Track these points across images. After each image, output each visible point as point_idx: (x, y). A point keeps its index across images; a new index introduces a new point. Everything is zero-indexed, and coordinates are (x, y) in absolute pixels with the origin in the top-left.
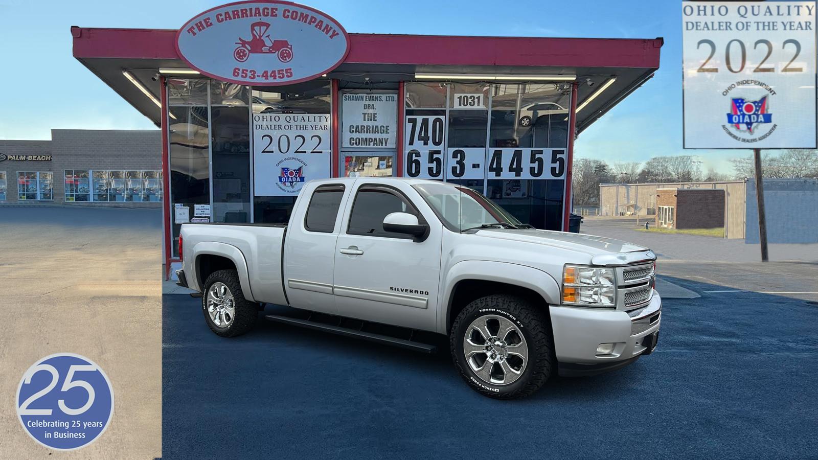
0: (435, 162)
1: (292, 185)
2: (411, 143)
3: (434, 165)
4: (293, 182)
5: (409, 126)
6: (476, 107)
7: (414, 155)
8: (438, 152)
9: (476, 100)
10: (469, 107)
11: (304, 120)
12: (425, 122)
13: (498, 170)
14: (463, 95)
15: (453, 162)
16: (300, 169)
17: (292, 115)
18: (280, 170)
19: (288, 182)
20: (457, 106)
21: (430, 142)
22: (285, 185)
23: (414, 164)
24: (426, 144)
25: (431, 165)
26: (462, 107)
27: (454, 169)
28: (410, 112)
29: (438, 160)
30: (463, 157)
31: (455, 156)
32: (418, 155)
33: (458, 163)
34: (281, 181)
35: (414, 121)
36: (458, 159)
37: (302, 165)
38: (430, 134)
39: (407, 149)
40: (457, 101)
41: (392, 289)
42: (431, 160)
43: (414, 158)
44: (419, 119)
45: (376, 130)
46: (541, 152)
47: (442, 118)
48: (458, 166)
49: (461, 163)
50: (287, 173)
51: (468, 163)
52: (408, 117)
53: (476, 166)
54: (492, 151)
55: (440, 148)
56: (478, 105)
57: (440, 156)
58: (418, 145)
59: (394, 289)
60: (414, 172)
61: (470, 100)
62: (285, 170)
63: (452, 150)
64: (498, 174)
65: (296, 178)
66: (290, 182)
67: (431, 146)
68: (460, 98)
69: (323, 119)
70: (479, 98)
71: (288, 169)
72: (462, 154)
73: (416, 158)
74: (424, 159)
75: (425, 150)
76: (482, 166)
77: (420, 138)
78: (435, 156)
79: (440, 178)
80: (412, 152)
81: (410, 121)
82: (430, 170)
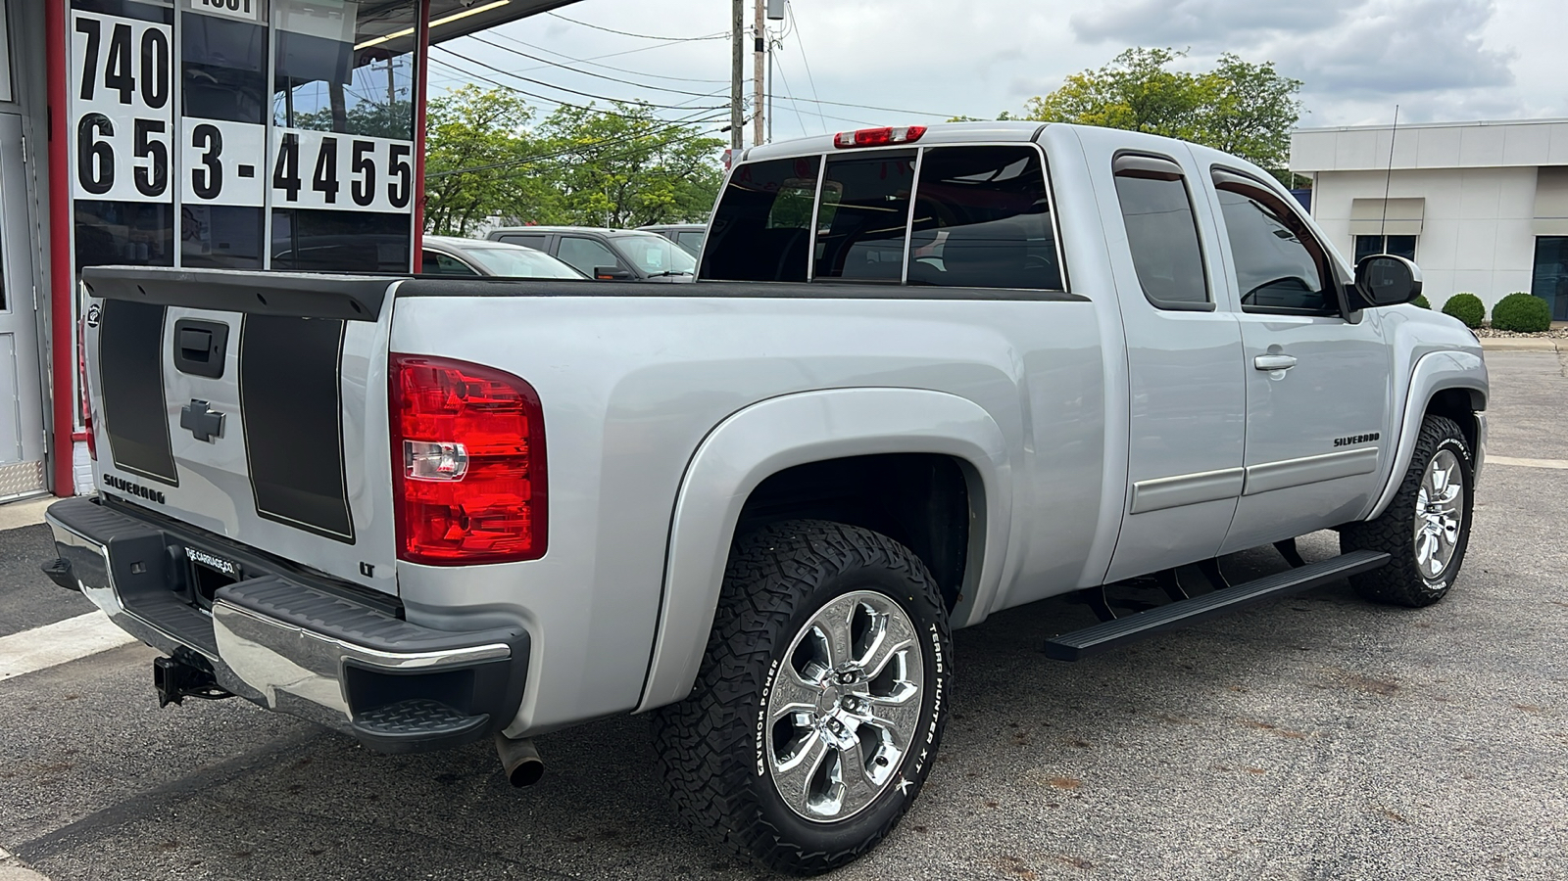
0: (151, 154)
2: (87, 93)
3: (148, 163)
5: (78, 42)
6: (239, 14)
7: (96, 128)
8: (159, 127)
10: (225, 11)
12: (122, 34)
13: (292, 186)
15: (192, 158)
20: (197, 4)
21: (137, 94)
23: (96, 156)
24: (126, 99)
25: (140, 162)
26: (211, 8)
27: (198, 175)
29: (158, 149)
30: (217, 148)
31: (198, 141)
32: (107, 129)
33: (206, 159)
35: (91, 28)
36: (207, 150)
38: (136, 73)
39: (77, 109)
42: (141, 149)
43: (97, 137)
44: (108, 23)
46: (370, 147)
47: (165, 29)
48: (206, 168)
49: (213, 159)
51: (229, 162)
52: (78, 13)
53: (246, 171)
54: (279, 135)
55: (163, 114)
56: (247, 10)
57: (164, 138)
58: (105, 100)
60: (96, 179)
63: (190, 124)
64: (292, 197)
67: (140, 108)
72: (214, 133)
73: (105, 139)
74: (122, 144)
75: (124, 116)
76: (259, 171)
77: (111, 82)
78: (151, 136)
79: (165, 198)
80: (89, 121)
81: (83, 24)
82: (140, 174)
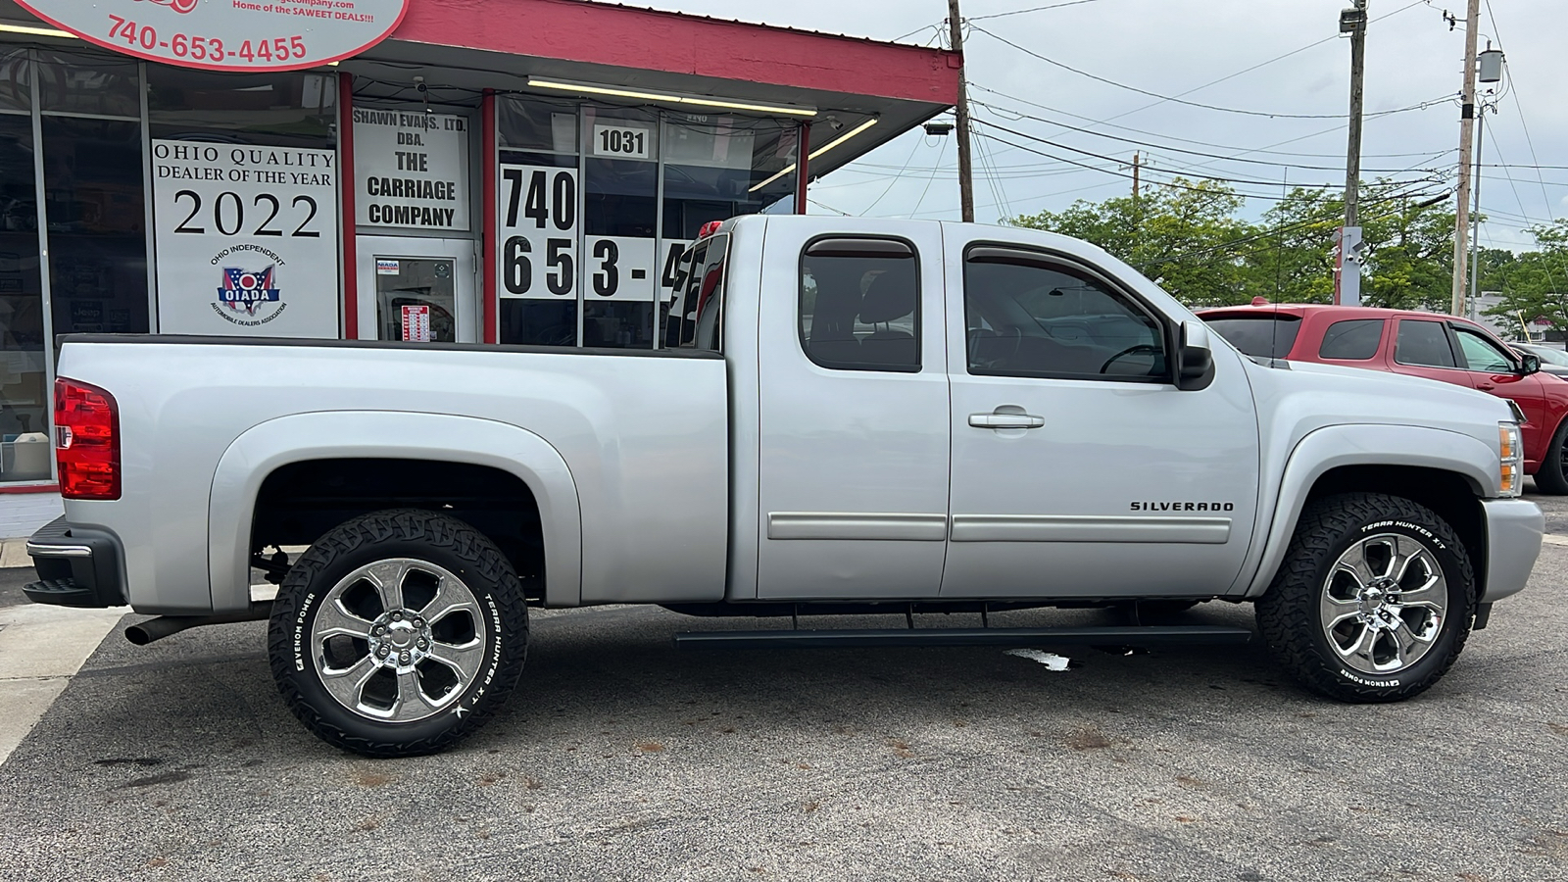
0: (560, 264)
1: (249, 308)
2: (512, 222)
3: (558, 270)
4: (251, 302)
5: (506, 187)
6: (634, 155)
7: (518, 247)
8: (567, 243)
9: (635, 141)
10: (622, 154)
11: (275, 159)
12: (539, 179)
14: (610, 129)
15: (594, 266)
16: (268, 271)
17: (246, 148)
18: (221, 274)
19: (240, 300)
20: (599, 151)
21: (550, 221)
22: (234, 308)
23: (518, 267)
24: (541, 224)
25: (552, 270)
26: (610, 153)
27: (598, 278)
28: (506, 157)
29: (566, 259)
30: (614, 256)
31: (598, 253)
32: (526, 247)
33: (604, 266)
34: (222, 297)
35: (516, 176)
36: (606, 259)
37: (272, 261)
38: (549, 205)
39: (505, 233)
40: (599, 141)
41: (1135, 506)
42: (552, 260)
43: (518, 253)
44: (528, 172)
45: (426, 190)
47: (573, 172)
48: (605, 273)
49: (610, 266)
50: (238, 279)
51: (624, 267)
52: (504, 166)
53: (638, 274)
54: (667, 244)
55: (570, 234)
56: (640, 151)
57: (571, 252)
58: (526, 226)
59: (1142, 506)
60: (518, 283)
61: (624, 141)
62: (231, 274)
63: (593, 240)
65: (260, 292)
66: (245, 301)
67: (552, 231)
68: (605, 134)
69: (320, 161)
70: (640, 137)
71: (239, 271)
72: (612, 247)
73: (524, 254)
74: (538, 258)
75: (539, 238)
76: (649, 275)
77: (529, 213)
78: (560, 251)
79: (571, 296)
80: (513, 242)
81: (508, 174)
82: (551, 279)
